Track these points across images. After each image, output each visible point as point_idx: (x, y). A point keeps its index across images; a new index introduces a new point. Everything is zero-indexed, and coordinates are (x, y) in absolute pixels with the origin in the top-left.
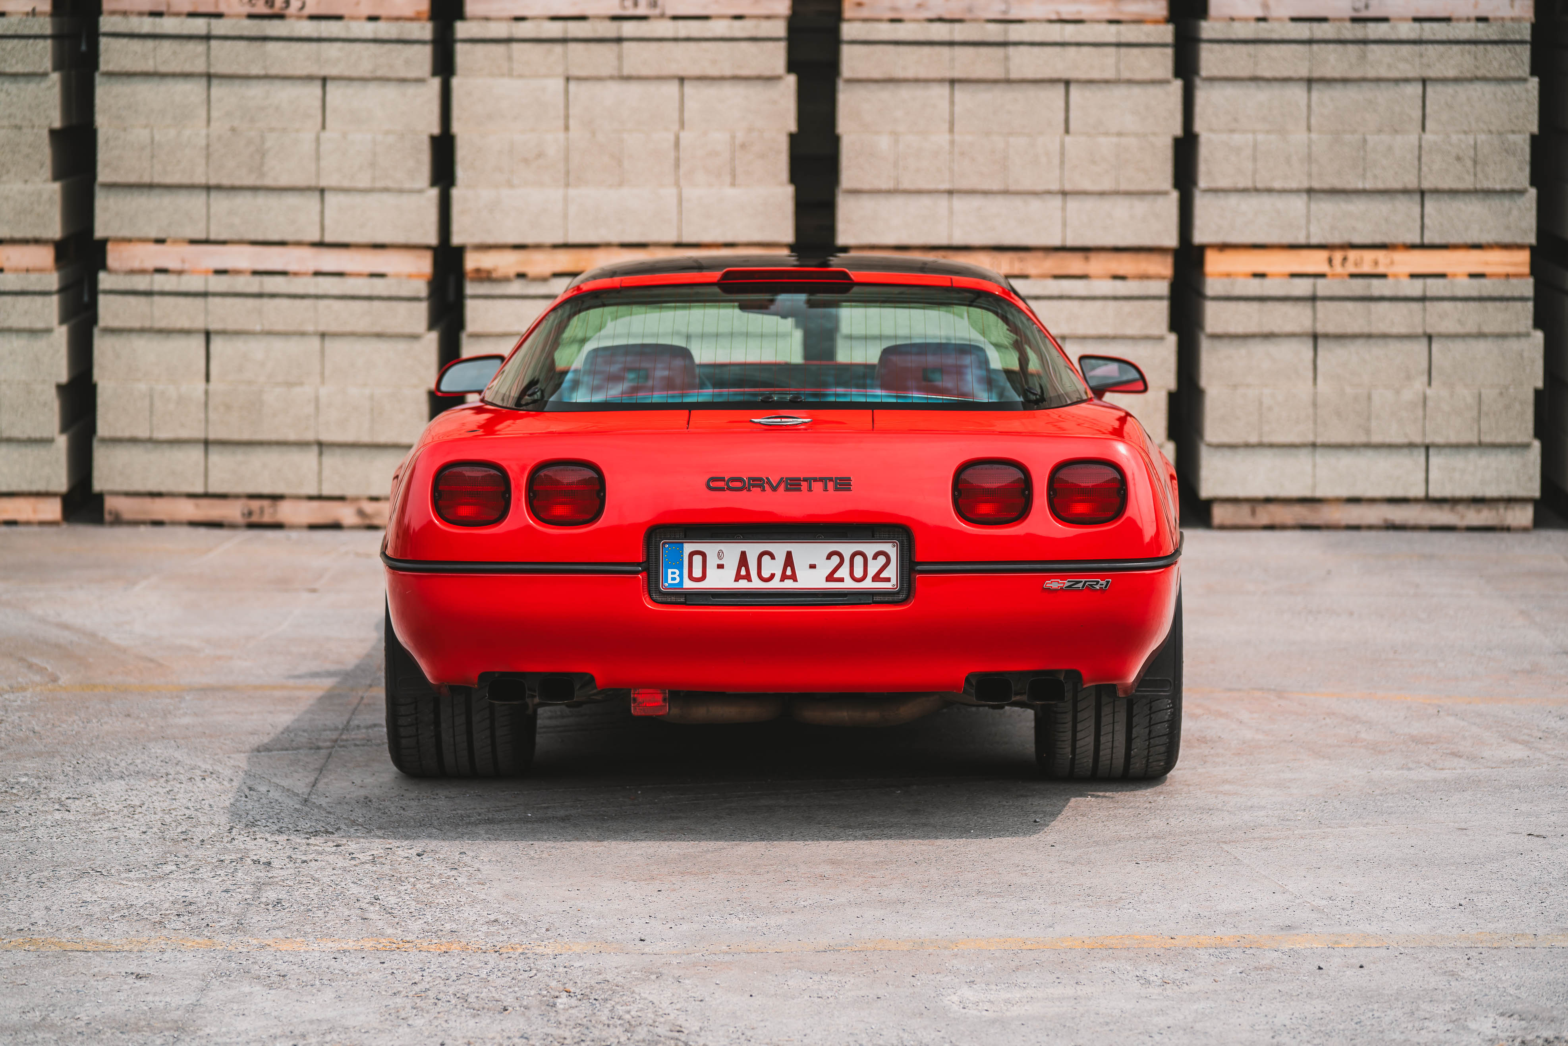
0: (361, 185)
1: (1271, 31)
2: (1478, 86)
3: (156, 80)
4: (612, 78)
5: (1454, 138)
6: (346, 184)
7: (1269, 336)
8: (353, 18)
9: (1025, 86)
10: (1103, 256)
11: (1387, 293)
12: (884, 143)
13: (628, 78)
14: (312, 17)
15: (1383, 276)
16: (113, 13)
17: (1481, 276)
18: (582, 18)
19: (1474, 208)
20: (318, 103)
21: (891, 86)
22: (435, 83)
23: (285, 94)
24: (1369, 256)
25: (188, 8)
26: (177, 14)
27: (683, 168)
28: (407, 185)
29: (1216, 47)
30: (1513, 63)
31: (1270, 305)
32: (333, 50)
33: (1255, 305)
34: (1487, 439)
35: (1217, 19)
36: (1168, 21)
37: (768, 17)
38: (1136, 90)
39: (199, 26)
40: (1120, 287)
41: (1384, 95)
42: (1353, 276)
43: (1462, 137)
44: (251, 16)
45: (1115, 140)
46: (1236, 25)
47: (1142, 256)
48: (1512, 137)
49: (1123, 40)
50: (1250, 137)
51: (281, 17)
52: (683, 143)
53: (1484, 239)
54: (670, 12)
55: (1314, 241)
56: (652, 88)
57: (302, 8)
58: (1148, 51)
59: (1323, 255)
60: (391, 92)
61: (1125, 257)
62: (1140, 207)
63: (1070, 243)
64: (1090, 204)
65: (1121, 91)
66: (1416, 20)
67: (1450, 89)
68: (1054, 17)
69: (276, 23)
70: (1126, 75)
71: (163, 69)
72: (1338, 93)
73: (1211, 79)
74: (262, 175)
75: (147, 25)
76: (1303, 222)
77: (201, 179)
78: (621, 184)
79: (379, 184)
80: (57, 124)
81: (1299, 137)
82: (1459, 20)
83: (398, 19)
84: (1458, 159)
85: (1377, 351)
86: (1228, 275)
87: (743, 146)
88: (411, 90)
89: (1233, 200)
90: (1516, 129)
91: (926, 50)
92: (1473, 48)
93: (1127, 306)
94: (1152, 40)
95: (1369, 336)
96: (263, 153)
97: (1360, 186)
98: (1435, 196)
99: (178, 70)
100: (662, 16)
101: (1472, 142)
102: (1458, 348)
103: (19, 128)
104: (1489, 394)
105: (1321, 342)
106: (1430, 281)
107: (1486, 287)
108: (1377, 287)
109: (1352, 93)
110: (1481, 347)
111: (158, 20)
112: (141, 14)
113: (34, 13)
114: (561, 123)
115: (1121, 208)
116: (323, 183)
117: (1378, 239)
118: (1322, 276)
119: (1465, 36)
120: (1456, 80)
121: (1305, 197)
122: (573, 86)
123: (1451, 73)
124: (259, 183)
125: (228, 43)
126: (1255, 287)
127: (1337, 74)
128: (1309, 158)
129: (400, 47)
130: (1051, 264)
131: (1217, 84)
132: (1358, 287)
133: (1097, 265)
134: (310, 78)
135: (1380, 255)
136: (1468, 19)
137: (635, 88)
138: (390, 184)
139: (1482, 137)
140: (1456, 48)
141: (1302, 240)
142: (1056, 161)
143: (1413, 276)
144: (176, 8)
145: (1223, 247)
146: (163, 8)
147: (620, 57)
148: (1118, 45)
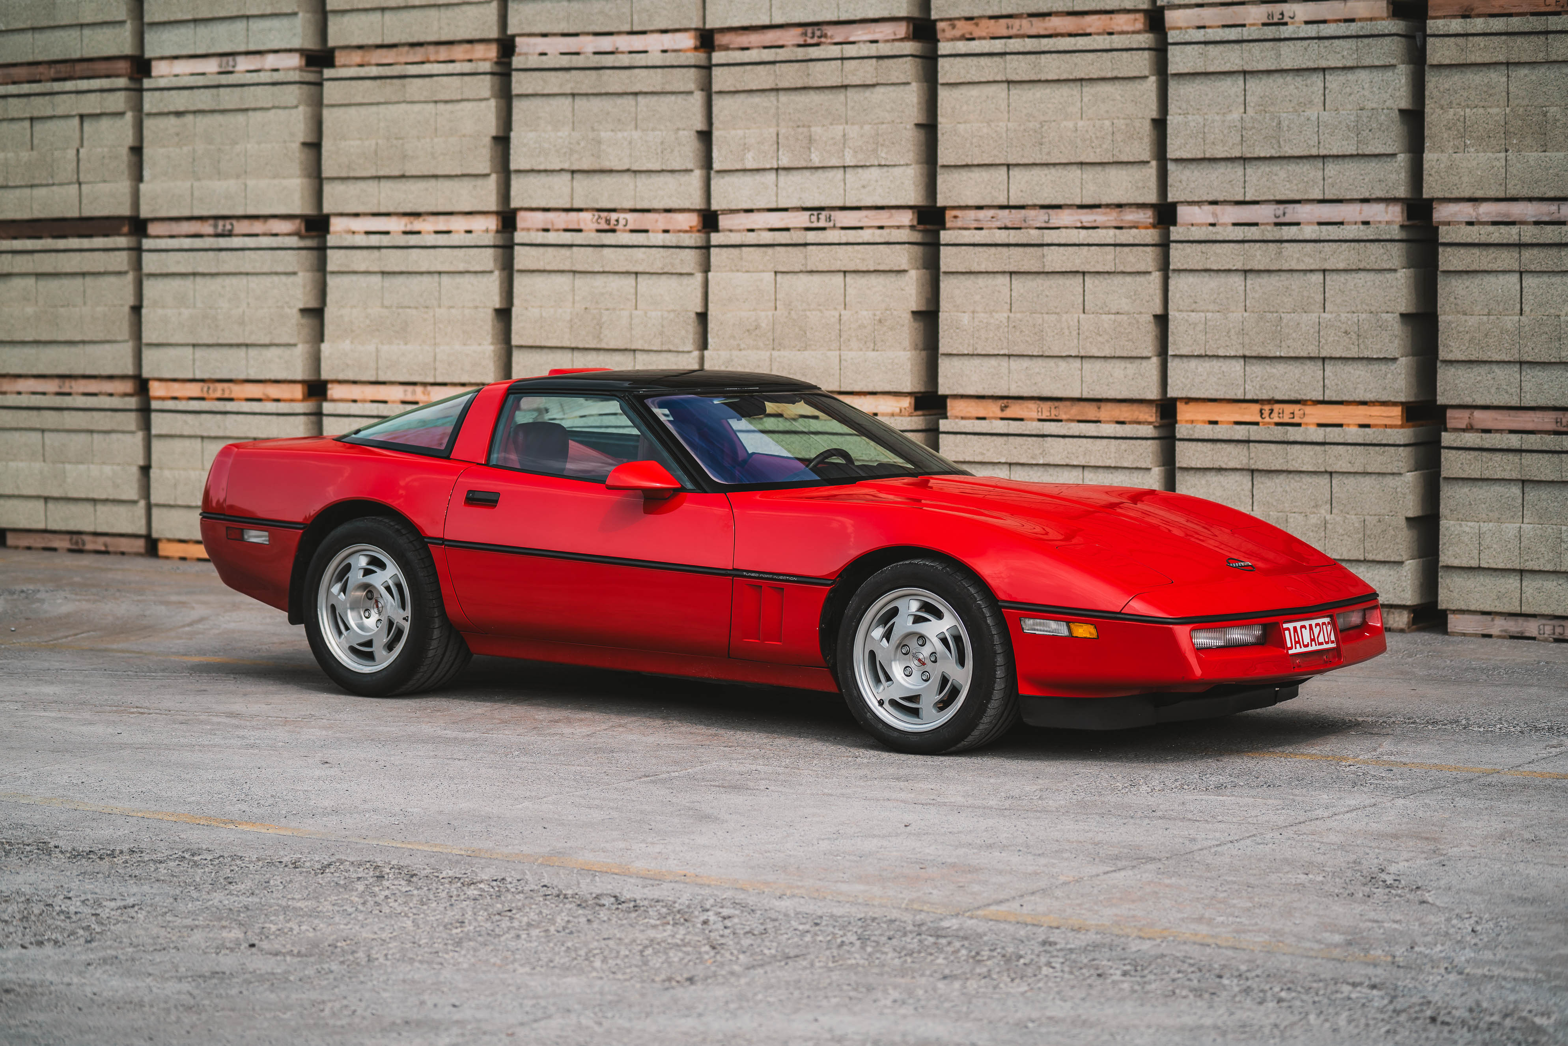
0: (655, 348)
1: (1217, 233)
2: (1362, 275)
3: (546, 274)
4: (801, 272)
5: (1343, 316)
6: (646, 347)
7: (1220, 470)
8: (654, 231)
9: (1057, 276)
10: (1110, 405)
11: (1299, 438)
12: (965, 319)
13: (811, 272)
14: (632, 231)
15: (1299, 425)
16: (523, 229)
17: (1367, 426)
18: (787, 229)
19: (1359, 372)
20: (633, 291)
21: (972, 277)
22: (699, 277)
23: (615, 283)
24: (1288, 408)
25: (564, 226)
26: (558, 230)
27: (844, 336)
28: (681, 349)
29: (1179, 245)
30: (1385, 257)
31: (1219, 445)
32: (639, 253)
33: (1209, 445)
34: (1370, 557)
35: (1182, 225)
36: (1154, 226)
37: (898, 227)
38: (1128, 279)
39: (568, 238)
40: (1120, 430)
41: (1296, 282)
42: (1277, 424)
43: (1349, 315)
44: (598, 231)
45: (1113, 317)
46: (1193, 228)
47: (1135, 407)
48: (1385, 316)
49: (1118, 242)
50: (1203, 314)
51: (613, 231)
52: (844, 318)
53: (1369, 397)
54: (839, 225)
55: (1249, 396)
56: (826, 278)
57: (625, 225)
58: (1135, 248)
59: (1256, 407)
60: (674, 281)
61: (1124, 407)
62: (1131, 368)
63: (1085, 396)
64: (1098, 365)
65: (1118, 280)
66: (1320, 224)
67: (1343, 277)
68: (1079, 225)
69: (610, 234)
70: (1121, 268)
71: (548, 268)
72: (1265, 280)
73: (1179, 271)
74: (600, 340)
75: (540, 238)
76: (1241, 381)
77: (566, 344)
78: (805, 349)
79: (665, 348)
80: (498, 306)
81: (1237, 315)
82: (1349, 223)
83: (680, 231)
84: (1346, 332)
85: (1294, 483)
86: (1192, 422)
87: (880, 321)
88: (685, 280)
89: (1193, 363)
90: (1389, 309)
91: (993, 249)
92: (1356, 245)
93: (1124, 444)
94: (1137, 242)
95: (1289, 472)
96: (600, 325)
97: (1278, 354)
98: (1332, 362)
99: (556, 268)
100: (834, 227)
101: (1356, 320)
102: (1351, 481)
103: (476, 307)
104: (1371, 520)
105: (1255, 474)
106: (1328, 429)
107: (1370, 435)
108: (1293, 434)
109: (1274, 281)
110: (1368, 481)
111: (545, 234)
112: (538, 230)
113: (487, 231)
114: (772, 304)
115: (1118, 369)
116: (633, 347)
117: (1293, 396)
118: (1257, 424)
119: (1351, 236)
120: (1346, 271)
121: (1242, 362)
122: (779, 276)
123: (1341, 266)
124: (599, 346)
125: (583, 249)
126: (1208, 431)
127: (1261, 267)
128: (1242, 332)
129: (678, 250)
130: (1075, 411)
131: (1182, 275)
132: (1278, 433)
133: (1107, 412)
134: (628, 273)
135: (1296, 408)
136: (1356, 223)
137: (816, 278)
138: (672, 348)
139: (1364, 316)
140: (1345, 245)
141: (1240, 396)
142: (1075, 333)
143: (1320, 425)
144: (556, 227)
145: (1188, 400)
146: (549, 226)
147: (806, 257)
148: (1115, 245)
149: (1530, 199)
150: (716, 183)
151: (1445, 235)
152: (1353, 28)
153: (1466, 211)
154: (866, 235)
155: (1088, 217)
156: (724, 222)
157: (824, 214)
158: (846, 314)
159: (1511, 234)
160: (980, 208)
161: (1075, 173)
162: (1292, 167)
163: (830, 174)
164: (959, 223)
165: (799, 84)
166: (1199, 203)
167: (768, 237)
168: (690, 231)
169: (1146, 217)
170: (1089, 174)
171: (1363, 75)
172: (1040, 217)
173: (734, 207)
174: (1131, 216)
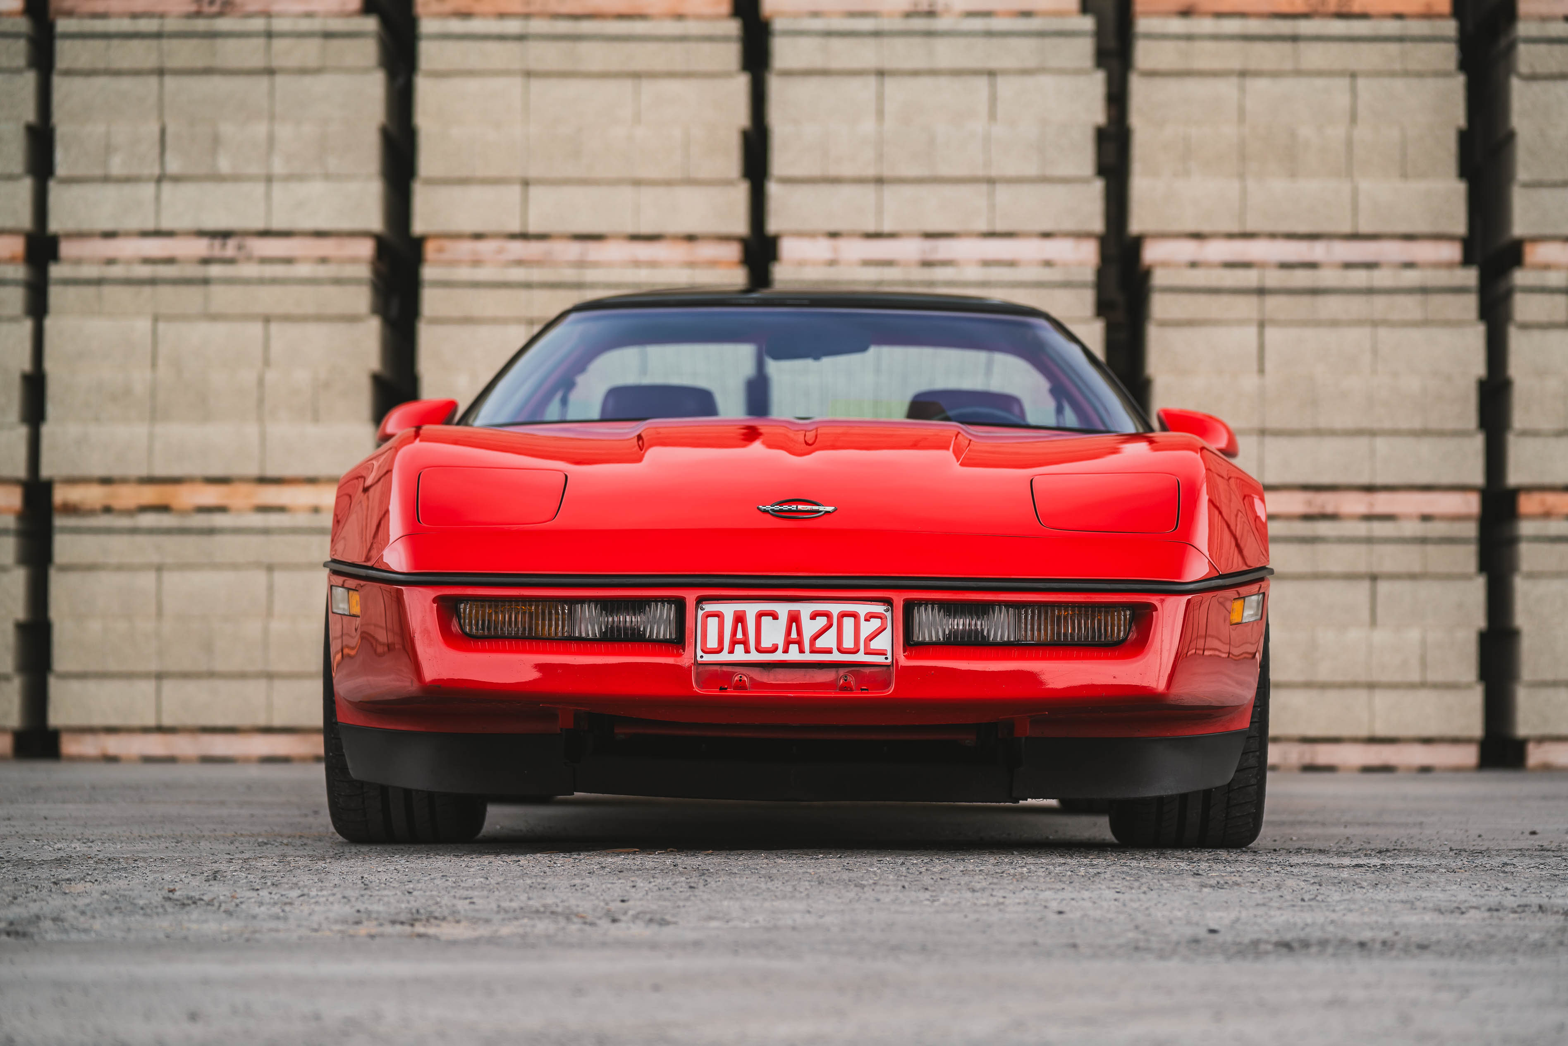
149: (1273, 236)
150: (57, 194)
151: (1159, 278)
152: (1034, 24)
153: (1187, 250)
154: (303, 270)
155: (643, 250)
156: (66, 249)
157: (232, 243)
158: (271, 376)
159: (1250, 278)
160: (478, 236)
161: (627, 193)
162: (948, 191)
163: (246, 187)
164: (446, 256)
165: (200, 64)
166: (811, 235)
167: (145, 271)
168: (12, 260)
169: (733, 251)
170: (647, 195)
171: (1047, 81)
172: (574, 250)
173: (85, 227)
174: (707, 251)
